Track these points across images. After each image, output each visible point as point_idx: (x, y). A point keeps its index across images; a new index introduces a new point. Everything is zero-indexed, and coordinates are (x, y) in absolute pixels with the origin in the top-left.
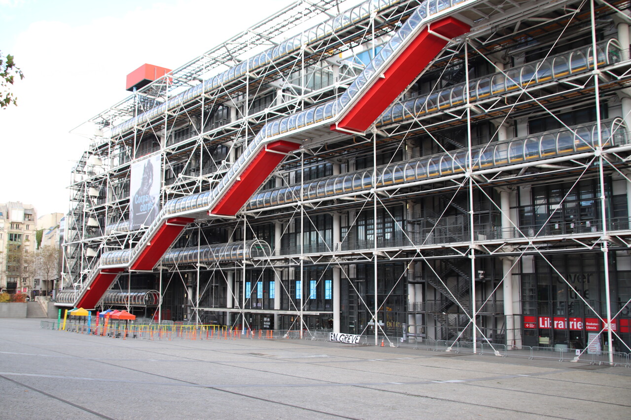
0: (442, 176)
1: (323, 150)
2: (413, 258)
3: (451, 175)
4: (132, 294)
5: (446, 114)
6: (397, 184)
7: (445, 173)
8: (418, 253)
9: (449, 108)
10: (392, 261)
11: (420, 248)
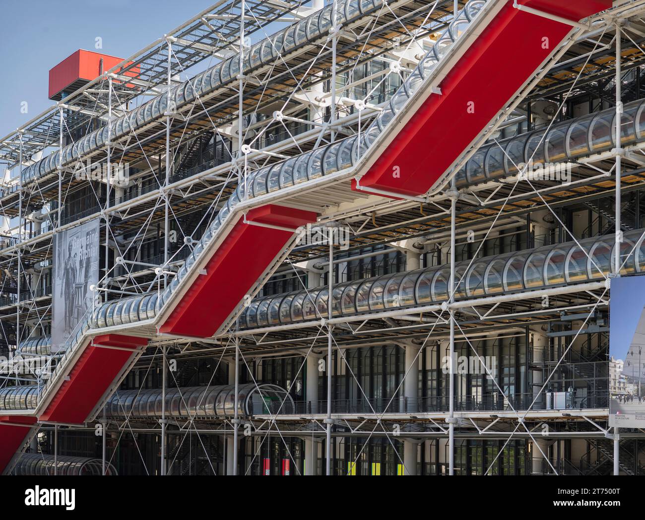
0: (570, 284)
1: (369, 226)
2: (512, 433)
3: (586, 282)
4: (61, 464)
5: (583, 166)
6: (494, 295)
7: (575, 279)
8: (521, 425)
9: (588, 155)
10: (484, 436)
11: (523, 415)
